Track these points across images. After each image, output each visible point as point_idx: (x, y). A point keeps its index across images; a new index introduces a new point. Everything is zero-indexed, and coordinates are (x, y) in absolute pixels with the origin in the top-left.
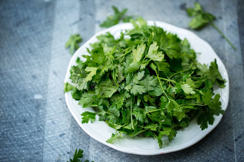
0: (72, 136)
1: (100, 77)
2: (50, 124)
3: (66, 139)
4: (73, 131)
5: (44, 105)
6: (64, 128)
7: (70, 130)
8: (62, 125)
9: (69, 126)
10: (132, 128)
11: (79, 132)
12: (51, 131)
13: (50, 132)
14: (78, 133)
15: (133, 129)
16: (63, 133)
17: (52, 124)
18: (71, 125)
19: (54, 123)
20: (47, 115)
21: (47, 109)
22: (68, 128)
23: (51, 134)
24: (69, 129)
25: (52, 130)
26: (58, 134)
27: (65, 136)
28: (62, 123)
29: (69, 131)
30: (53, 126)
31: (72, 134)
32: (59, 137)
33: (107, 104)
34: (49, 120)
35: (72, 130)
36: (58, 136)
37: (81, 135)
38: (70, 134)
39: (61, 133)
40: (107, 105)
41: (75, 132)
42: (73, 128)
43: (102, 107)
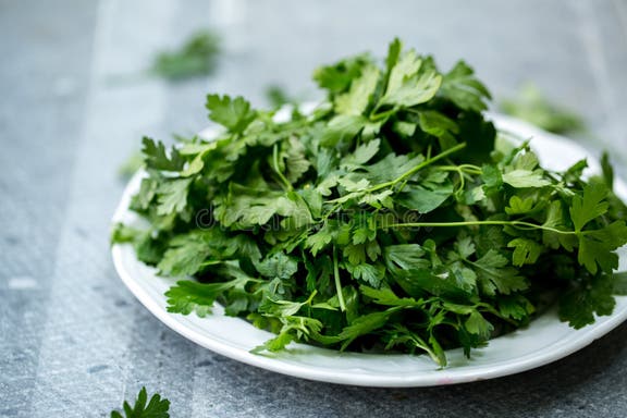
0: (133, 371)
1: (229, 165)
2: (59, 343)
3: (111, 379)
4: (136, 359)
5: (41, 300)
6: (104, 352)
7: (126, 358)
8: (98, 347)
9: (124, 348)
10: (339, 308)
11: (157, 362)
12: (62, 359)
13: (58, 363)
14: (154, 364)
15: (343, 308)
16: (103, 364)
17: (64, 344)
18: (130, 347)
19: (71, 341)
20: (50, 324)
21: (50, 310)
22: (120, 353)
23: (62, 367)
24: (124, 356)
25: (66, 356)
26: (84, 368)
27: (109, 371)
28: (99, 342)
29: (122, 360)
30: (70, 348)
31: (132, 367)
32: (89, 375)
33: (253, 253)
34: (56, 334)
35: (135, 356)
36: (83, 371)
37: (162, 368)
38: (126, 367)
39: (93, 365)
40: (252, 257)
41: (143, 361)
42: (135, 352)
43: (236, 263)
